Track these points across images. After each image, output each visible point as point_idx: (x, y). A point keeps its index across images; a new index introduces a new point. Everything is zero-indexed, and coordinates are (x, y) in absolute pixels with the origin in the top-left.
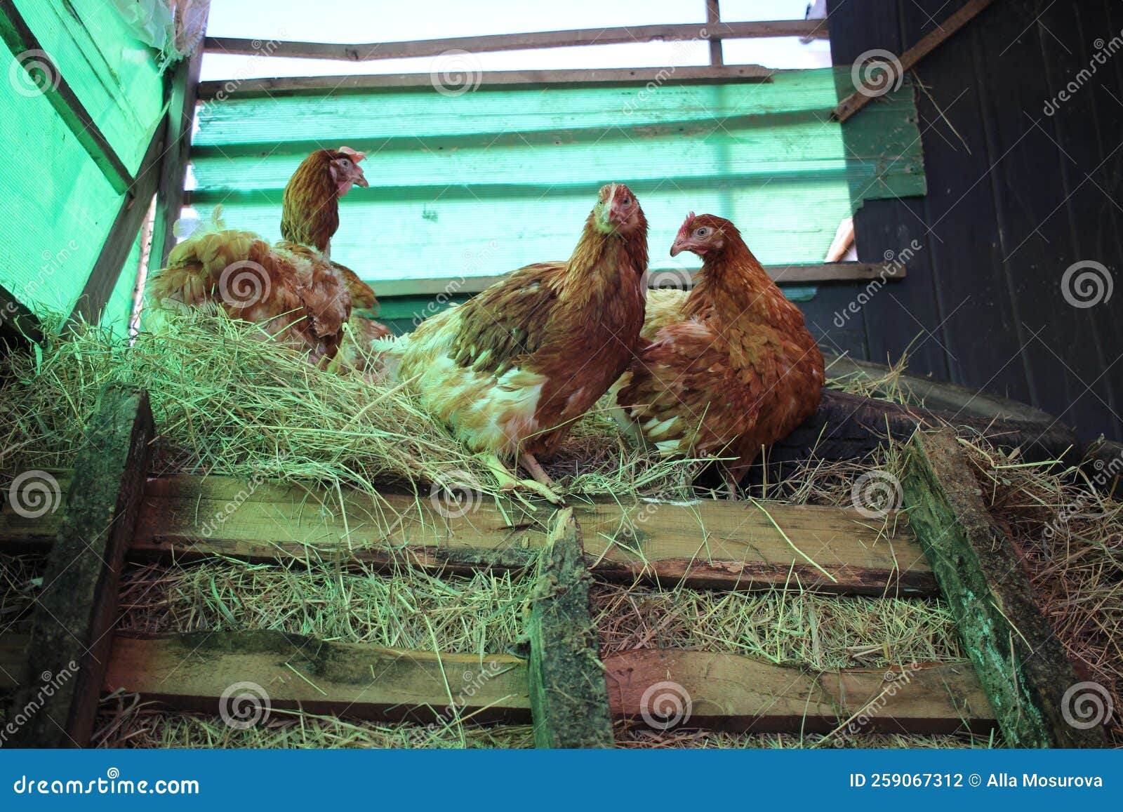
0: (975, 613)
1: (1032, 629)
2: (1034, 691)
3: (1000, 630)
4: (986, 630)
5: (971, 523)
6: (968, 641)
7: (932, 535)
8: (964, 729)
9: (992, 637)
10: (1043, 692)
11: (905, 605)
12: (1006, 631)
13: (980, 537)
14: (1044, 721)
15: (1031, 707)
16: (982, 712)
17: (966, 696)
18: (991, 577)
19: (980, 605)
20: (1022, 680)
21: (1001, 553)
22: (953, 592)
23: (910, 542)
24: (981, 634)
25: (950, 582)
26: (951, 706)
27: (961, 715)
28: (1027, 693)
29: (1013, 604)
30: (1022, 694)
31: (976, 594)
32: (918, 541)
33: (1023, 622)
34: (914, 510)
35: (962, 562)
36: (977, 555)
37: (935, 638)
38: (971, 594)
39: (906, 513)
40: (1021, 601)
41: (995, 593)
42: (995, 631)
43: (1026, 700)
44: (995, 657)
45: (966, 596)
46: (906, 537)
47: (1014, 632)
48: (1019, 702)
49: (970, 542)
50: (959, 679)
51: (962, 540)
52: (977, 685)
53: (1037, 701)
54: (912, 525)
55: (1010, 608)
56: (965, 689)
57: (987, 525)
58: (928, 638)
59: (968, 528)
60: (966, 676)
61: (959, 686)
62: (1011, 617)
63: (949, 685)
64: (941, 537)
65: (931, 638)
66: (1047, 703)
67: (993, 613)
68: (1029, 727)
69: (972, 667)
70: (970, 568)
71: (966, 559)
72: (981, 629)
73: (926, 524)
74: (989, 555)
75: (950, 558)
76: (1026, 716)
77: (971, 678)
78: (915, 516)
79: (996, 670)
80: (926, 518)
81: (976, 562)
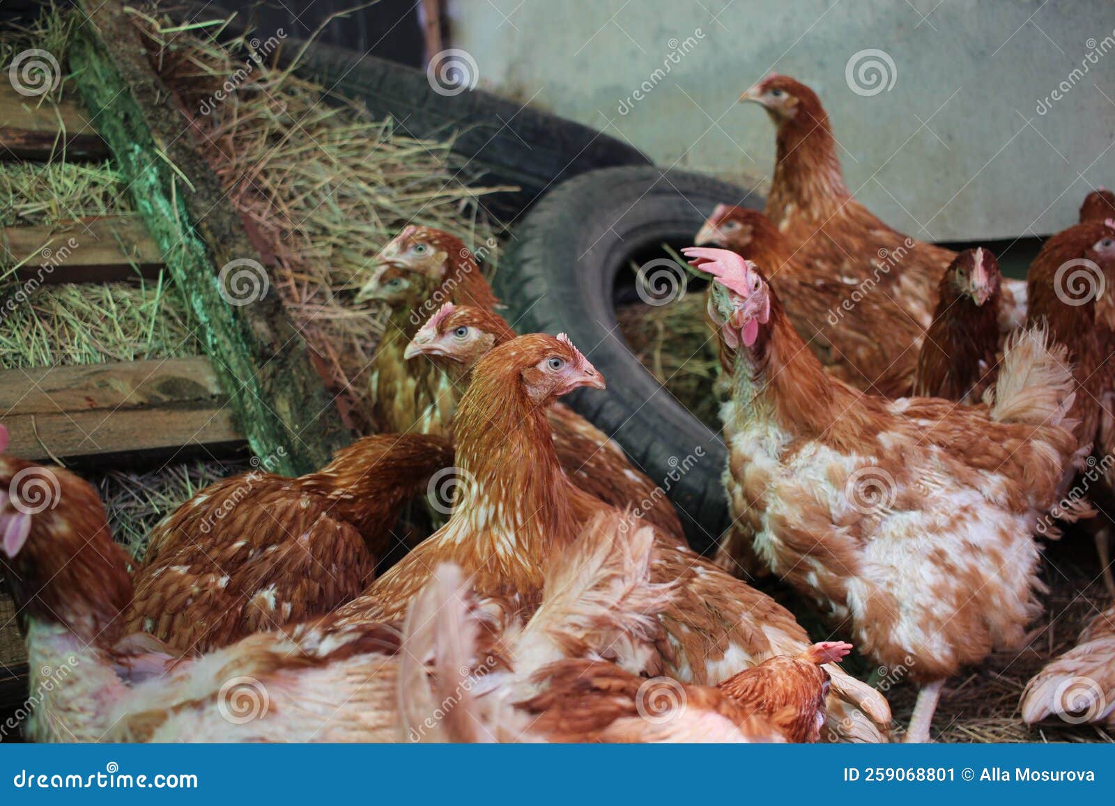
0: (141, 164)
1: (194, 172)
2: (197, 227)
3: (164, 175)
4: (153, 179)
5: (135, 79)
6: (137, 194)
7: (99, 97)
8: (135, 274)
9: (159, 185)
10: (204, 225)
11: (74, 168)
12: (170, 175)
13: (144, 92)
14: (206, 251)
15: (195, 242)
16: (151, 256)
17: (135, 243)
18: (155, 127)
19: (146, 156)
20: (185, 218)
21: (164, 105)
22: (121, 149)
23: (78, 107)
24: (147, 184)
25: (117, 140)
26: (121, 253)
27: (131, 261)
28: (191, 229)
29: (176, 150)
30: (185, 230)
31: (142, 146)
32: (85, 106)
33: (185, 166)
34: (81, 76)
35: (127, 118)
36: (141, 108)
37: (106, 197)
38: (137, 148)
39: (72, 79)
40: (184, 148)
41: (159, 142)
42: (160, 178)
43: (190, 236)
44: (161, 203)
45: (132, 151)
46: (72, 102)
47: (177, 174)
48: (183, 239)
49: (134, 96)
50: (127, 229)
51: (126, 95)
52: (147, 234)
53: (199, 234)
54: (78, 91)
55: (173, 154)
56: (134, 238)
57: (151, 80)
58: (98, 195)
59: (132, 83)
60: (135, 226)
61: (129, 236)
62: (174, 162)
63: (119, 234)
64: (107, 97)
65: (101, 196)
66: (209, 235)
67: (158, 161)
68: (194, 261)
69: (141, 219)
70: (135, 122)
71: (131, 114)
72: (147, 179)
73: (92, 87)
74: (153, 107)
75: (116, 116)
76: (190, 251)
77: (140, 227)
78: (83, 81)
79: (163, 215)
80: (93, 81)
81: (141, 114)
